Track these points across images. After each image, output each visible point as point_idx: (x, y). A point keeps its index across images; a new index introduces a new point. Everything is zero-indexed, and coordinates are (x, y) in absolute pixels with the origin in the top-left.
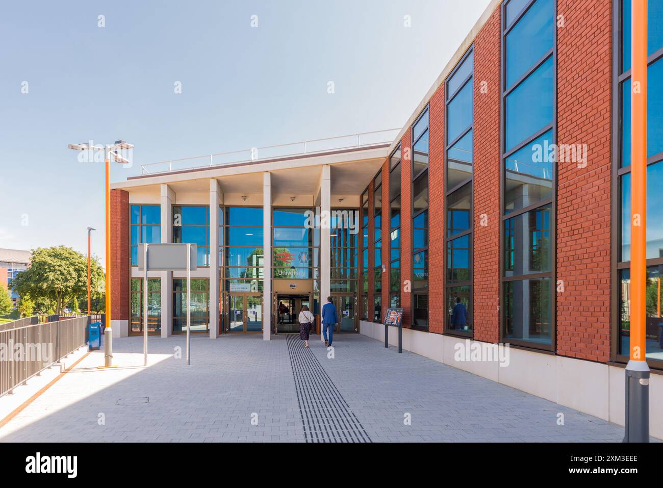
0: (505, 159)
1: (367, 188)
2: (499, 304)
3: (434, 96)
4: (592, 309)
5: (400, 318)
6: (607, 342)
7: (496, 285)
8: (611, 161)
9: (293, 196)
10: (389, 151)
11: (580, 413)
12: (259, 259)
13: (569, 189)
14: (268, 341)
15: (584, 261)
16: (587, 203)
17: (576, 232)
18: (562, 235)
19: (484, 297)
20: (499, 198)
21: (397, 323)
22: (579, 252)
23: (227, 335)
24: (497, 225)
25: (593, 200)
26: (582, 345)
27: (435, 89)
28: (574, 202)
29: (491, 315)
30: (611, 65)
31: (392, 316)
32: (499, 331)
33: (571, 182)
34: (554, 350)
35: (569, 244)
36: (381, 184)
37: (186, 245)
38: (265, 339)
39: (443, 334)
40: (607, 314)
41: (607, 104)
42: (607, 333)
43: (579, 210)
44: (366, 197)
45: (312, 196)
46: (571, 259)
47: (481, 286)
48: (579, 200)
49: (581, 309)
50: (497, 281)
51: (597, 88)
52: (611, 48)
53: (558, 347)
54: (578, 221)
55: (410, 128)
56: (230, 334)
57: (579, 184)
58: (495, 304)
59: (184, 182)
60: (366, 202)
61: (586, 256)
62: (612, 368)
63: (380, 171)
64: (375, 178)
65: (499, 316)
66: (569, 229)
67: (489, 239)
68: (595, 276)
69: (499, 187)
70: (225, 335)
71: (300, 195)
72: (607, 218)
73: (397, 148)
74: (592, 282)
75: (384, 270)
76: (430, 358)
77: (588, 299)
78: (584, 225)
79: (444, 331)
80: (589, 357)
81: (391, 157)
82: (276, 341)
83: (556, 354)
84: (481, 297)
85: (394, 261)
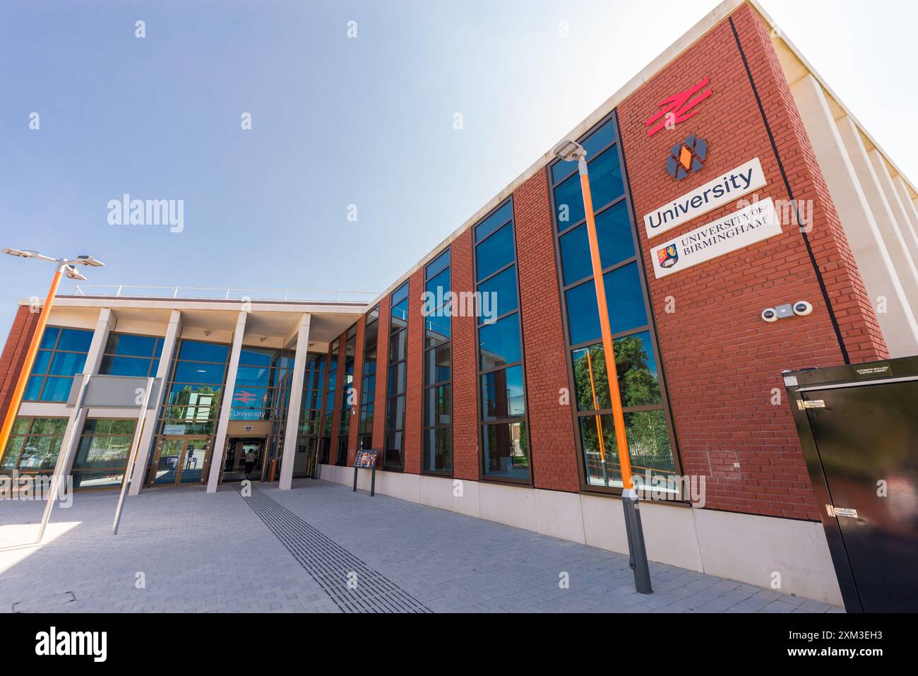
0: (479, 329)
1: (339, 337)
2: (478, 445)
3: (413, 275)
4: (561, 448)
5: (374, 460)
6: (576, 475)
7: (475, 428)
8: (564, 340)
9: (263, 337)
10: (366, 309)
11: (562, 540)
12: (202, 398)
13: (534, 356)
14: (214, 494)
15: (551, 410)
16: (549, 367)
17: (542, 388)
18: (531, 389)
19: (464, 438)
20: (476, 356)
21: (370, 464)
22: (546, 403)
23: (153, 489)
24: (475, 377)
25: (554, 365)
26: (555, 478)
27: (415, 270)
28: (539, 365)
29: (471, 454)
30: (558, 279)
31: (364, 458)
32: (479, 469)
33: (536, 351)
34: (531, 484)
35: (538, 396)
36: (355, 335)
37: (147, 380)
38: (208, 491)
39: (420, 474)
40: (574, 451)
41: (558, 303)
42: (575, 467)
43: (543, 372)
44: (335, 345)
45: (283, 339)
46: (540, 407)
47: (460, 429)
48: (543, 364)
49: (552, 447)
50: (476, 424)
51: (549, 291)
52: (557, 269)
53: (535, 481)
54: (544, 379)
55: (389, 295)
56: (156, 489)
57: (542, 353)
58: (474, 444)
59: (136, 310)
60: (335, 350)
61: (552, 406)
62: (582, 496)
63: (356, 324)
64: (348, 330)
65: (479, 455)
66: (537, 385)
67: (467, 389)
68: (560, 422)
69: (475, 348)
70: (149, 490)
71: (271, 337)
72: (566, 379)
73: (374, 309)
74: (559, 426)
75: (354, 413)
76: (405, 499)
77: (557, 439)
78: (548, 383)
79: (421, 471)
80: (563, 488)
81: (367, 314)
82: (224, 493)
83: (534, 488)
84: (460, 438)
85: (364, 405)
